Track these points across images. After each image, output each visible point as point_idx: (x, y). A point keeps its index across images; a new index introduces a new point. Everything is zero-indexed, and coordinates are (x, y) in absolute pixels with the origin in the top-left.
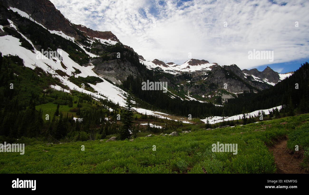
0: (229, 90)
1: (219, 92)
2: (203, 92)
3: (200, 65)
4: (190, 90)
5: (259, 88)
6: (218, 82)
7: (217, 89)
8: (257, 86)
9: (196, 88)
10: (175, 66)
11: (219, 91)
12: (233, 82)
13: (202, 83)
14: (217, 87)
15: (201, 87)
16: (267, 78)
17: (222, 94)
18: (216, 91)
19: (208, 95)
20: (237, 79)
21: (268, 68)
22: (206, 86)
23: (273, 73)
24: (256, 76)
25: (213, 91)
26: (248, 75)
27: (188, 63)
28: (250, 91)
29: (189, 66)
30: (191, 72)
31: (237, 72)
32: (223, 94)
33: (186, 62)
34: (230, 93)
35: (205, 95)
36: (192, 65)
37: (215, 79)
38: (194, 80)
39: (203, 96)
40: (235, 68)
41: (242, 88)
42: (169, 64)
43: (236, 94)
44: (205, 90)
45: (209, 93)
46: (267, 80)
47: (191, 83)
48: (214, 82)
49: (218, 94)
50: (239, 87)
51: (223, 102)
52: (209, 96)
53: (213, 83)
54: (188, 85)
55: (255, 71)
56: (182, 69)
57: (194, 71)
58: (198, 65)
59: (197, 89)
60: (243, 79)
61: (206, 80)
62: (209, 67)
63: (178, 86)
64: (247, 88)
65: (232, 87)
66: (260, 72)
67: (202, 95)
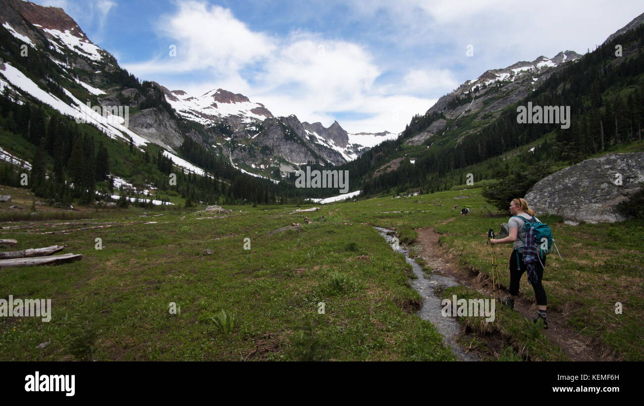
0: (289, 158)
1: (276, 161)
2: (253, 159)
3: (235, 103)
4: (232, 154)
5: (323, 155)
6: (273, 144)
7: (272, 155)
8: (321, 152)
9: (242, 152)
10: (188, 99)
11: (275, 158)
12: (295, 146)
13: (250, 144)
14: (272, 152)
15: (249, 151)
16: (333, 140)
17: (279, 165)
18: (271, 159)
19: (259, 165)
20: (300, 143)
21: (336, 124)
22: (256, 149)
23: (342, 132)
24: (320, 135)
25: (266, 159)
26: (310, 133)
27: (213, 96)
28: (316, 162)
29: (216, 104)
30: (222, 116)
31: (297, 129)
32: (281, 165)
33: (207, 93)
34: (290, 164)
35: (255, 164)
36: (221, 101)
37: (269, 139)
38: (236, 137)
39: (253, 166)
40: (295, 121)
41: (305, 157)
42: (177, 94)
43: (298, 164)
44: (255, 156)
45: (261, 161)
46: (333, 142)
47: (232, 141)
48: (268, 144)
49: (275, 164)
50: (302, 155)
51: (283, 176)
52: (262, 166)
53: (266, 145)
54: (227, 144)
55: (319, 126)
56: (204, 108)
57: (226, 116)
58: (230, 103)
59: (244, 153)
60: (305, 140)
61: (255, 139)
62: (251, 111)
63: (213, 146)
64: (312, 157)
65: (293, 153)
66: (325, 129)
67: (251, 164)
